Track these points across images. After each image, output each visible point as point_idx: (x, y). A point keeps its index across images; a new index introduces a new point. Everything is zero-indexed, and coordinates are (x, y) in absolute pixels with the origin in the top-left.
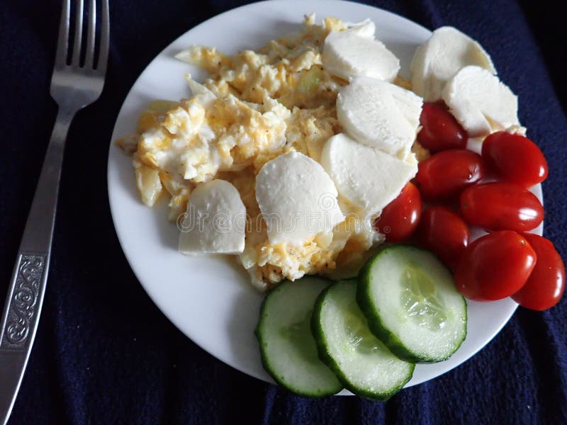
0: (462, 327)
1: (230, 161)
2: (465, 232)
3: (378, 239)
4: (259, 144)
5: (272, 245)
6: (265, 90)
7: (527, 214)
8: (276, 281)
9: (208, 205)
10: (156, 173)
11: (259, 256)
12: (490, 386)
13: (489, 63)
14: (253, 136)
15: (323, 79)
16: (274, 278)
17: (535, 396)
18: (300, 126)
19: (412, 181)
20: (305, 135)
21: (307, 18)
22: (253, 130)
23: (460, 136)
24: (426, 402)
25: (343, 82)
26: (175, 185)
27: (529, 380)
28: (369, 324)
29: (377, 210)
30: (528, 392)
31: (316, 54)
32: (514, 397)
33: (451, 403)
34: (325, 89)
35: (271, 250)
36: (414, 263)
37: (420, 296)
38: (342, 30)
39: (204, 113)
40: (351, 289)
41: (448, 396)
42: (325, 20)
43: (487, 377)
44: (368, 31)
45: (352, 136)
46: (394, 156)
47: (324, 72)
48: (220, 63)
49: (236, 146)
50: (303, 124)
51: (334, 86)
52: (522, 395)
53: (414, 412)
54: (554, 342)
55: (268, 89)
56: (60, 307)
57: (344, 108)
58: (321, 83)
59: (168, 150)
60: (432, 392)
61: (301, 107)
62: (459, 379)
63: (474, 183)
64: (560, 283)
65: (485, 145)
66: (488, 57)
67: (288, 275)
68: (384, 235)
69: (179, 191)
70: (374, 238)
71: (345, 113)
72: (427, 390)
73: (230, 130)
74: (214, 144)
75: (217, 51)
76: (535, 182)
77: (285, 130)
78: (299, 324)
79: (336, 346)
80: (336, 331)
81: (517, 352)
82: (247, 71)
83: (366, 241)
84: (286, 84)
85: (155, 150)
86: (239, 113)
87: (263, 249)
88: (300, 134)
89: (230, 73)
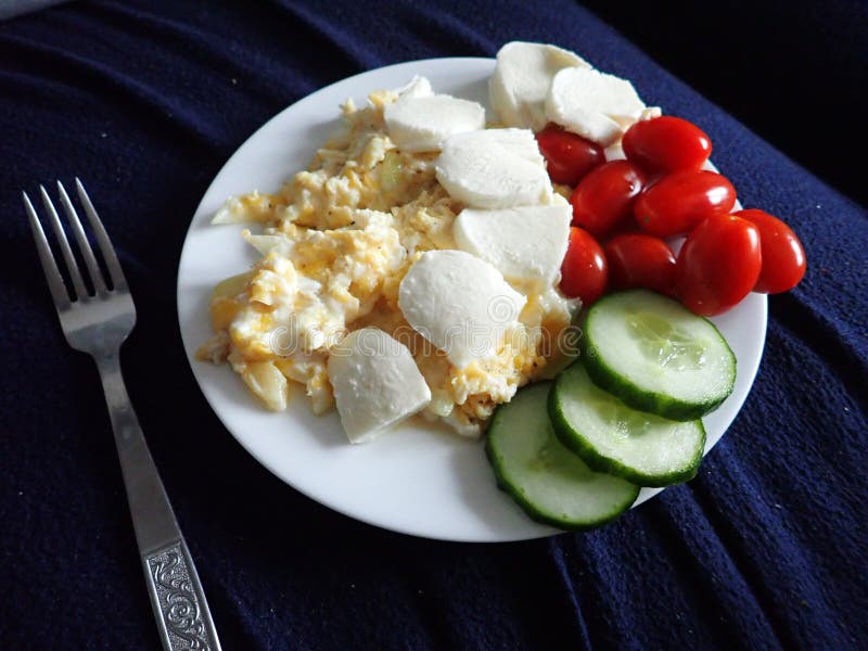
0: (725, 349)
1: (355, 303)
2: (664, 248)
3: (574, 307)
4: (378, 267)
5: (462, 370)
6: (345, 207)
7: (717, 195)
8: (489, 414)
9: (359, 367)
10: (271, 365)
11: (453, 393)
12: (791, 409)
13: (576, 61)
14: (367, 261)
15: (405, 163)
16: (484, 412)
17: (845, 393)
18: (412, 225)
19: (573, 224)
20: (424, 232)
21: (345, 108)
22: (362, 254)
23: (593, 152)
24: (736, 467)
25: (432, 154)
26: (302, 367)
27: (829, 381)
28: (624, 401)
29: (555, 274)
30: (835, 393)
31: (384, 138)
32: (824, 407)
33: (763, 454)
34: (414, 172)
35: (464, 378)
36: (630, 310)
37: (661, 340)
38: (394, 101)
39: (292, 265)
40: (579, 376)
41: (754, 446)
42: (370, 97)
43: (782, 401)
44: (424, 89)
45: (478, 206)
46: (537, 205)
47: (402, 154)
48: (270, 206)
49: (352, 283)
50: (413, 220)
51: (423, 165)
52: (832, 400)
53: (730, 485)
54: (827, 322)
55: (348, 205)
56: (236, 597)
57: (452, 179)
58: (406, 168)
59: (274, 328)
60: (735, 452)
61: (399, 205)
62: (753, 420)
63: (640, 193)
64: (795, 246)
65: (626, 148)
66: (572, 54)
67: (500, 398)
68: (578, 298)
69: (311, 372)
70: (569, 307)
71: (456, 185)
72: (728, 452)
73: (335, 267)
74: (326, 293)
75: (259, 193)
76: (703, 160)
77: (397, 237)
78: (545, 448)
79: (604, 443)
80: (594, 427)
81: (796, 355)
82: (310, 198)
83: (562, 315)
84: (366, 189)
85: (259, 335)
86: (335, 244)
87: (454, 382)
88: (417, 233)
89: (291, 209)
